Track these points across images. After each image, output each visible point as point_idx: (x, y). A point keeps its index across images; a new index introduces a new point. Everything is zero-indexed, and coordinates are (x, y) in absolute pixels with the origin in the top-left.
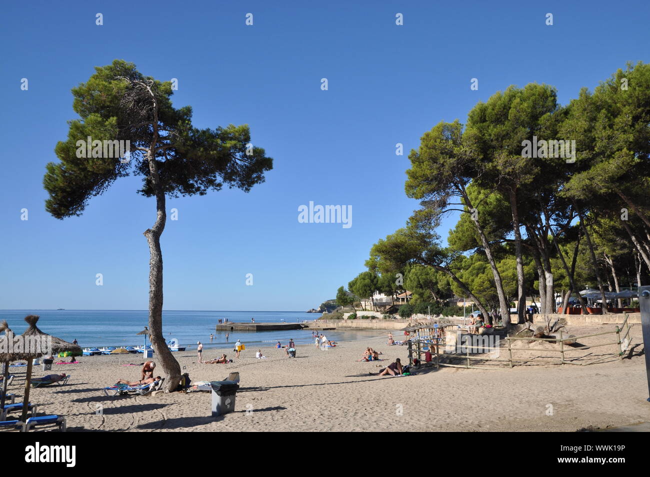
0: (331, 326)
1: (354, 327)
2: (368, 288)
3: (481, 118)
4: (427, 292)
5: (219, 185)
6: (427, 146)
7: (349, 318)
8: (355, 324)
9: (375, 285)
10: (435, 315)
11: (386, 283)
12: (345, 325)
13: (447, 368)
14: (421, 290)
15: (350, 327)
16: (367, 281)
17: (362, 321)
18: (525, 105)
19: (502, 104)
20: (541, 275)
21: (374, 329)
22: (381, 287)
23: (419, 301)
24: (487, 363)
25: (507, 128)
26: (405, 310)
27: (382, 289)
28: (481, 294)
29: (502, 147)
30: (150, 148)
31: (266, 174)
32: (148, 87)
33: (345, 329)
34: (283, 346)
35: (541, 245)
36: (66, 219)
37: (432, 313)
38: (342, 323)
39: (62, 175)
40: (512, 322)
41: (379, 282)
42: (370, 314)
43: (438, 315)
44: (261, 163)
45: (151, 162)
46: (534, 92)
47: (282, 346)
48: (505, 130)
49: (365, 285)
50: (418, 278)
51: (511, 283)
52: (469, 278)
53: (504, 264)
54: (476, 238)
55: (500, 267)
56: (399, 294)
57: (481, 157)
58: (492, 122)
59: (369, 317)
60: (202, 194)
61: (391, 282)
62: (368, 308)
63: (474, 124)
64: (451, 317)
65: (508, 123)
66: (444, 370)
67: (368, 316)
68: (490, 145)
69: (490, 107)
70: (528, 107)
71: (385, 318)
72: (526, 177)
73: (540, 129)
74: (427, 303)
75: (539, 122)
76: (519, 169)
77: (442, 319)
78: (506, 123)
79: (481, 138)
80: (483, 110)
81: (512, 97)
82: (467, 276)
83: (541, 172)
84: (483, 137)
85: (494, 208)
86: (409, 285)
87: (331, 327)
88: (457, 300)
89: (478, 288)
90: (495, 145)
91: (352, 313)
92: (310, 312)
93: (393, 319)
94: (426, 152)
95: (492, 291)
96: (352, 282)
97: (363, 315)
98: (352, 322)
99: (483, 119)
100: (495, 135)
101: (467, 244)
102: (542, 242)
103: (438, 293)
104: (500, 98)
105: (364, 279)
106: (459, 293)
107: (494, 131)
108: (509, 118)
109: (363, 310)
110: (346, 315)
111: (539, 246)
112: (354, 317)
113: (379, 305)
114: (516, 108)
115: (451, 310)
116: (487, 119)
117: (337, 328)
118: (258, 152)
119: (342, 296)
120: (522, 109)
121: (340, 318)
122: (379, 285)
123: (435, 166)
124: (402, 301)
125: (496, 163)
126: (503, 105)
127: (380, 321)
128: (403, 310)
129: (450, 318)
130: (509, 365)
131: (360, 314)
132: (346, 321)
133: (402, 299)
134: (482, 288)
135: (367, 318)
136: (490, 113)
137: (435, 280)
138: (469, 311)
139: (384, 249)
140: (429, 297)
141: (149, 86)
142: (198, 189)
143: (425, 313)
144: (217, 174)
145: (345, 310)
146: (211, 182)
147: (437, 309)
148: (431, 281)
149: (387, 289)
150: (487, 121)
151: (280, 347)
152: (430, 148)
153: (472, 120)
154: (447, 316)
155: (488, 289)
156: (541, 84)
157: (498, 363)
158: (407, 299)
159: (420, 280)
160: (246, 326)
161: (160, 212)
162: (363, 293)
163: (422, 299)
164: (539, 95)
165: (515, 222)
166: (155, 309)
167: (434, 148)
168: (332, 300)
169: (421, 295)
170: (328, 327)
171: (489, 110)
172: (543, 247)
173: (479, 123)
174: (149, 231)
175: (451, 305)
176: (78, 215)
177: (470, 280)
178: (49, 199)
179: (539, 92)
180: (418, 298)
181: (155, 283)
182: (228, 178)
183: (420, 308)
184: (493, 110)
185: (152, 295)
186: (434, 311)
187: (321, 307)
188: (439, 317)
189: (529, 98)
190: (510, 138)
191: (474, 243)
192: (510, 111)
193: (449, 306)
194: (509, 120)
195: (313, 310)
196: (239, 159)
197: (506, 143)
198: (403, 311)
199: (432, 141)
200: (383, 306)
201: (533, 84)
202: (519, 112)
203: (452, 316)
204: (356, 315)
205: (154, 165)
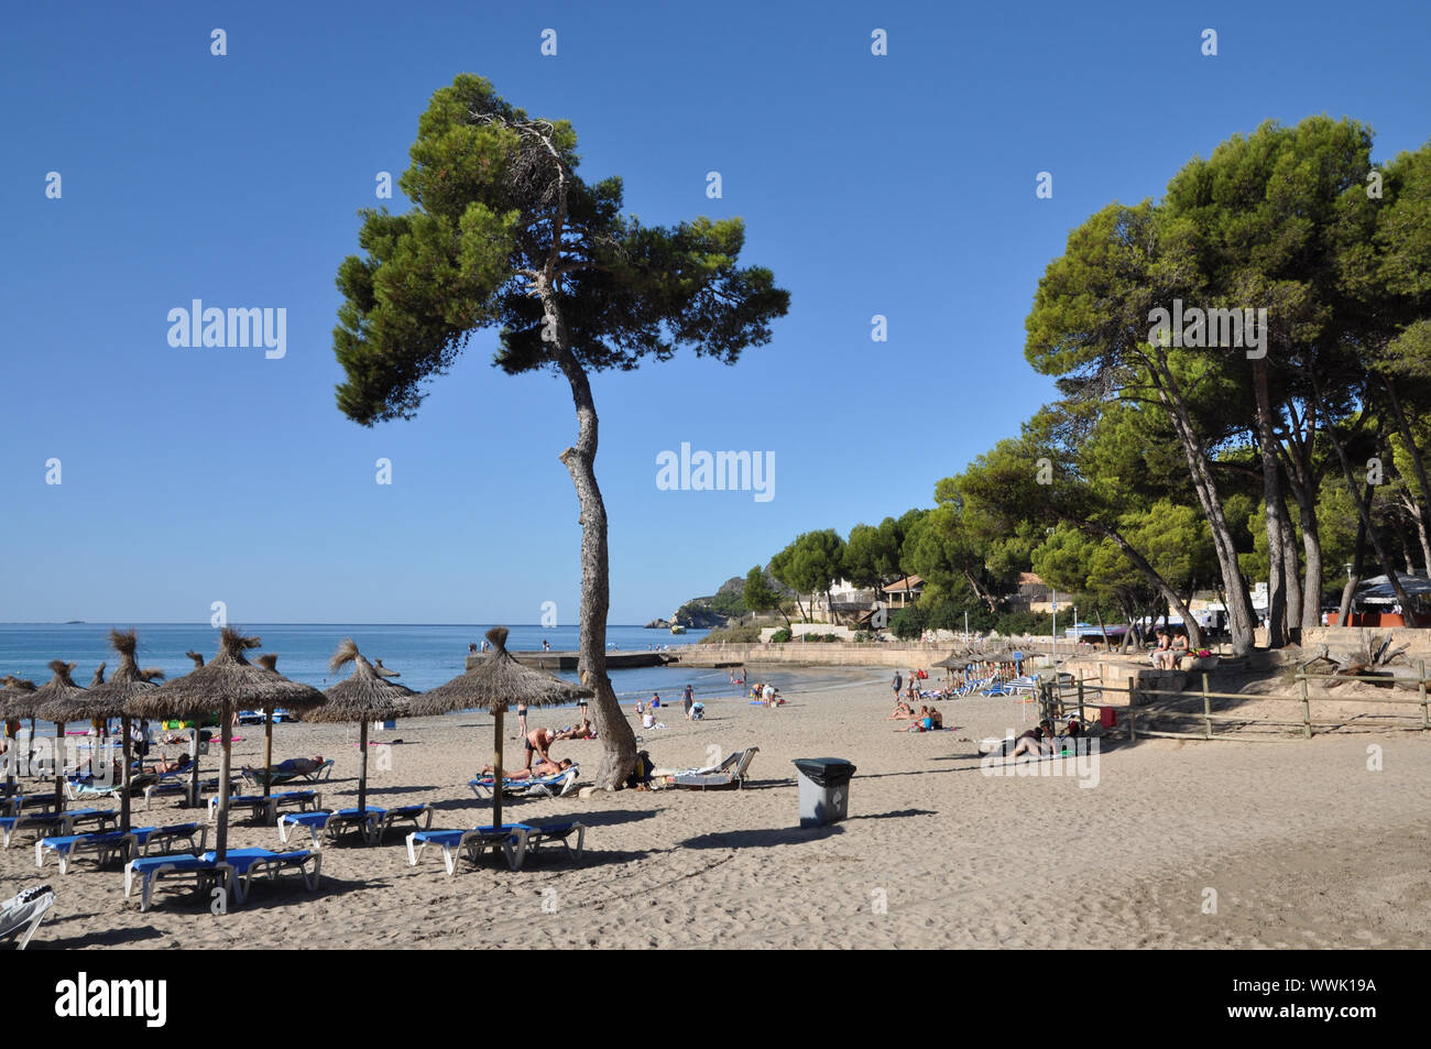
0: (733, 657)
1: (788, 659)
2: (820, 571)
3: (1201, 194)
4: (961, 580)
5: (667, 348)
6: (1084, 259)
7: (775, 639)
8: (788, 652)
9: (836, 562)
10: (978, 634)
11: (862, 559)
12: (764, 655)
13: (1157, 741)
14: (947, 576)
15: (777, 661)
16: (818, 553)
17: (805, 645)
18: (1306, 166)
19: (1250, 164)
20: (1288, 541)
21: (831, 665)
22: (849, 568)
23: (939, 601)
24: (1247, 728)
25: (1263, 219)
26: (907, 621)
27: (851, 571)
28: (1108, 583)
29: (1246, 261)
30: (545, 271)
31: (774, 324)
32: (544, 138)
33: (765, 665)
34: (666, 703)
35: (1295, 474)
36: (380, 425)
37: (974, 627)
38: (757, 652)
39: (384, 332)
40: (1256, 645)
41: (845, 555)
42: (823, 630)
43: (986, 632)
44: (765, 300)
45: (548, 302)
46: (1322, 136)
47: (661, 702)
48: (1256, 224)
49: (813, 564)
50: (941, 546)
51: (1179, 559)
52: (1079, 547)
53: (1160, 515)
54: (1147, 460)
55: (1151, 522)
56: (886, 585)
57: (1204, 283)
58: (1225, 204)
59: (821, 637)
60: (627, 367)
61: (873, 556)
62: (817, 616)
63: (1182, 209)
64: (1018, 637)
65: (1264, 206)
66: (1149, 745)
67: (819, 634)
68: (1221, 257)
69: (1223, 171)
70: (1312, 172)
71: (859, 639)
72: (1305, 329)
73: (1337, 220)
74: (958, 605)
75: (1336, 205)
76: (1289, 311)
77: (997, 640)
78: (1260, 207)
79: (1200, 241)
80: (1206, 179)
81: (1273, 148)
82: (1075, 541)
83: (1334, 317)
84: (1206, 238)
85: (1202, 394)
86: (917, 562)
87: (732, 661)
88: (1029, 597)
89: (1102, 570)
90: (1232, 256)
91: (780, 629)
92: (653, 626)
93: (877, 642)
94: (1084, 272)
95: (1134, 576)
96: (781, 556)
97: (807, 632)
98: (782, 649)
99: (1203, 196)
100: (1232, 233)
101: (1125, 472)
102: (1298, 469)
103: (986, 580)
104: (1244, 151)
105: (810, 549)
106: (1055, 581)
107: (1231, 224)
108: (1267, 197)
109: (806, 621)
110: (767, 634)
111: (1292, 478)
112: (786, 637)
113: (840, 610)
114: (1281, 173)
115: (1018, 621)
116: (1213, 198)
117: (746, 664)
118: (761, 278)
119: (759, 589)
120: (1300, 175)
121: (751, 639)
122: (845, 562)
123: (1106, 302)
124: (893, 600)
125: (1237, 298)
126: (1253, 167)
127: (849, 646)
128: (902, 622)
129: (1015, 638)
130: (1301, 732)
131: (798, 630)
132: (767, 646)
133: (893, 594)
134: (1111, 569)
135: (817, 638)
136: (1222, 185)
137: (980, 551)
138: (1066, 621)
139: (981, 485)
140: (963, 591)
141: (547, 136)
142: (617, 357)
143: (955, 627)
144: (663, 324)
145: (762, 621)
146: (650, 342)
147: (984, 619)
148: (971, 555)
149: (865, 571)
150: (1214, 202)
151: (657, 704)
152: (1091, 265)
153: (1178, 198)
154: (1008, 635)
155: (1125, 571)
156: (1339, 117)
157: (1274, 729)
158: (907, 595)
159: (947, 552)
160: (537, 659)
161: (584, 412)
162: (809, 581)
163: (947, 596)
164: (1335, 144)
165: (1265, 425)
166: (595, 616)
167: (1102, 263)
168: (703, 599)
169: (948, 586)
170: (725, 661)
171: (1220, 179)
172: (1301, 480)
173: (1195, 207)
174: (572, 452)
175: (1015, 609)
176: (407, 418)
177: (1082, 551)
178: (347, 382)
179: (1335, 135)
180: (939, 594)
181: (595, 563)
182: (688, 332)
183: (943, 616)
184: (1230, 177)
185: (590, 587)
186: (976, 624)
187: (678, 615)
188: (989, 638)
189: (1311, 151)
190: (1267, 241)
191: (1140, 469)
192: (1271, 181)
193: (1013, 612)
194: (1265, 200)
195: (661, 621)
196: (719, 293)
197: (1255, 252)
198: (902, 624)
199: (1098, 249)
200: (852, 612)
201: (1319, 116)
202: (1292, 183)
203: (1021, 636)
204: (791, 632)
205: (555, 308)
